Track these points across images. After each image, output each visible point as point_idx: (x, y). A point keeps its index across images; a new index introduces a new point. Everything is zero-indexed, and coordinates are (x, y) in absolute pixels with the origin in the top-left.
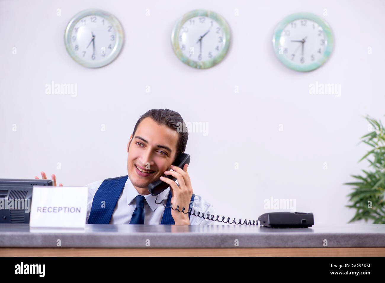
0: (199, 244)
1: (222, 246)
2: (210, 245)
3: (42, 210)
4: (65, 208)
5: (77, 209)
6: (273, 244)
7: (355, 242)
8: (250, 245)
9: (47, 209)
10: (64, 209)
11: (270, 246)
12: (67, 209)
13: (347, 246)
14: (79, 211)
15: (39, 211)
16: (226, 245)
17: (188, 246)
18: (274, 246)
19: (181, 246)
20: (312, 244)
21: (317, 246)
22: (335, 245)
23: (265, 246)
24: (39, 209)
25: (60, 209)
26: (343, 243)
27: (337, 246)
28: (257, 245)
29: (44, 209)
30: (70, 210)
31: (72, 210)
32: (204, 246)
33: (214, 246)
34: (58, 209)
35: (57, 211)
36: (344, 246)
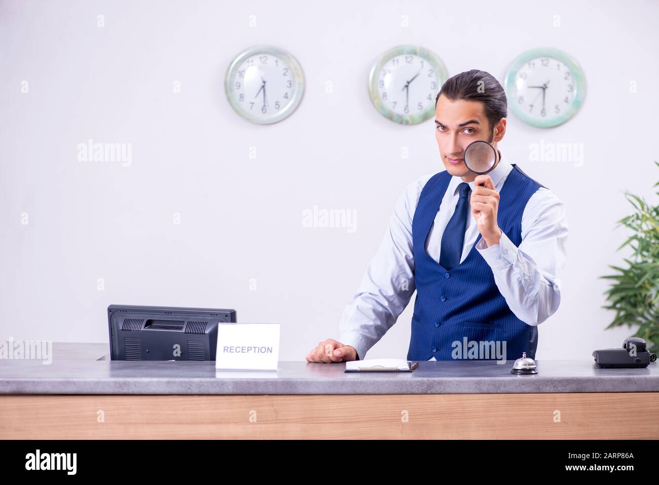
0: (404, 390)
1: (429, 392)
2: (415, 391)
3: (229, 350)
4: (255, 348)
5: (268, 348)
6: (485, 389)
7: (574, 387)
8: (459, 391)
9: (235, 348)
10: (253, 349)
11: (482, 392)
12: (257, 349)
13: (565, 391)
14: (271, 352)
15: (225, 351)
16: (433, 391)
17: (391, 392)
18: (485, 391)
19: (384, 392)
20: (527, 390)
21: (532, 391)
22: (552, 390)
23: (475, 392)
24: (226, 348)
25: (249, 349)
26: (560, 389)
27: (554, 391)
28: (467, 391)
29: (231, 349)
30: (260, 350)
31: (263, 350)
32: (409, 392)
33: (420, 391)
34: (246, 348)
35: (246, 351)
36: (562, 391)
